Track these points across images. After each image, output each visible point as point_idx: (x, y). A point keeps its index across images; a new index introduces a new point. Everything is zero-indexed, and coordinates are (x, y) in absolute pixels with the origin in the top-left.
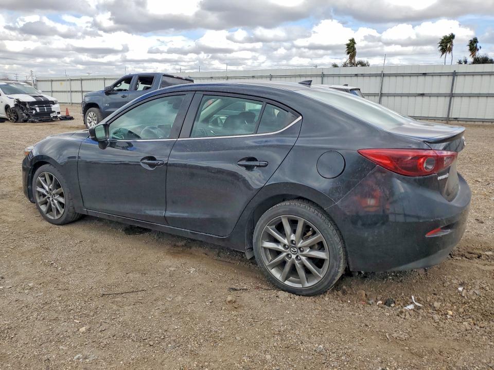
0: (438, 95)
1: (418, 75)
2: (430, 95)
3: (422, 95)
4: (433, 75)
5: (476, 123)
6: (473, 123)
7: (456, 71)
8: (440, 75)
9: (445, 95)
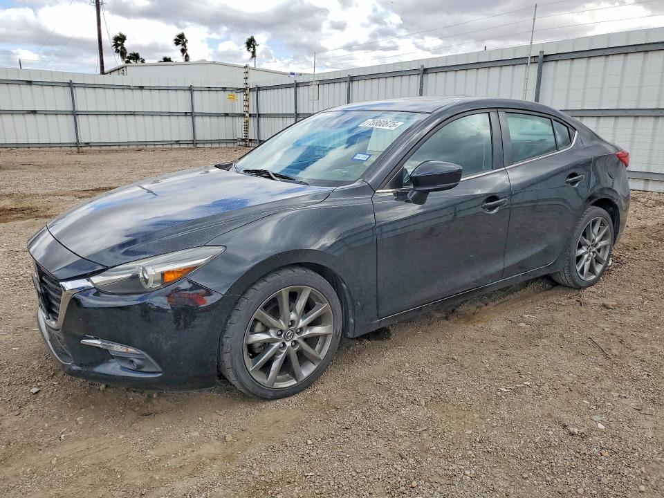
0: (56, 113)
1: (19, 83)
2: (46, 113)
3: (34, 112)
4: (42, 84)
5: (112, 148)
6: (108, 148)
7: (73, 82)
8: (53, 84)
9: (65, 113)
